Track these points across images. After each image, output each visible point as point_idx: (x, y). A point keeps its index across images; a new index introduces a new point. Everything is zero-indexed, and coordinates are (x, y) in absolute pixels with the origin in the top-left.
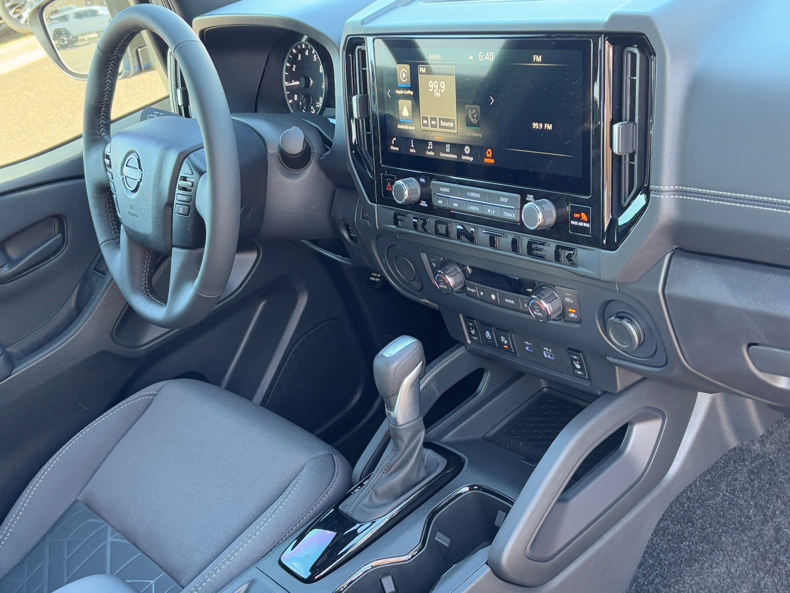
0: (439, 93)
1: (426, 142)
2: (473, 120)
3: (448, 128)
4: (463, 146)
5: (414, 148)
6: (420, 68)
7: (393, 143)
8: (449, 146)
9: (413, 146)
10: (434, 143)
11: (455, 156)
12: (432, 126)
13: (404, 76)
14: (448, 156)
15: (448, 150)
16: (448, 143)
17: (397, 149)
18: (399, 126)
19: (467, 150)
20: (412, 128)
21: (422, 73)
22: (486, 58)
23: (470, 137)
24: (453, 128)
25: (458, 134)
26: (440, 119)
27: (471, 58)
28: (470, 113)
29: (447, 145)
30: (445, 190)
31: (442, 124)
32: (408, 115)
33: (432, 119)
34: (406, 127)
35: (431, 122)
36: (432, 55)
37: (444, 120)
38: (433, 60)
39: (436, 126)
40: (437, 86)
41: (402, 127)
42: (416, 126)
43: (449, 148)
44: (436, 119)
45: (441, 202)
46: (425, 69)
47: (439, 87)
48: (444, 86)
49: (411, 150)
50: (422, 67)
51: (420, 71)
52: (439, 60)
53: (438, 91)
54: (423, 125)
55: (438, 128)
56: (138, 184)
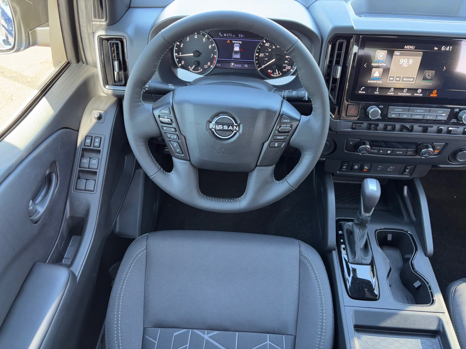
0: (407, 65)
1: (390, 88)
2: (428, 78)
3: (409, 81)
4: (418, 89)
5: (378, 92)
7: (361, 89)
8: (407, 89)
9: (377, 91)
10: (395, 89)
11: (410, 94)
12: (396, 80)
13: (381, 56)
14: (404, 94)
16: (406, 88)
17: (364, 92)
18: (369, 81)
19: (420, 91)
20: (381, 82)
21: (396, 55)
22: (447, 49)
23: (424, 85)
24: (413, 81)
25: (415, 84)
27: (436, 49)
28: (427, 74)
29: (405, 89)
30: (398, 110)
31: (404, 79)
32: (379, 75)
33: (397, 77)
34: (375, 82)
35: (396, 78)
36: (407, 46)
37: (406, 78)
38: (407, 49)
39: (399, 81)
40: (406, 62)
41: (372, 82)
42: (383, 81)
43: (406, 91)
44: (400, 77)
45: (394, 116)
46: (399, 53)
47: (408, 62)
48: (412, 62)
49: (375, 93)
50: (397, 52)
51: (396, 53)
52: (412, 49)
53: (406, 64)
54: (390, 80)
55: (401, 82)
56: (235, 133)
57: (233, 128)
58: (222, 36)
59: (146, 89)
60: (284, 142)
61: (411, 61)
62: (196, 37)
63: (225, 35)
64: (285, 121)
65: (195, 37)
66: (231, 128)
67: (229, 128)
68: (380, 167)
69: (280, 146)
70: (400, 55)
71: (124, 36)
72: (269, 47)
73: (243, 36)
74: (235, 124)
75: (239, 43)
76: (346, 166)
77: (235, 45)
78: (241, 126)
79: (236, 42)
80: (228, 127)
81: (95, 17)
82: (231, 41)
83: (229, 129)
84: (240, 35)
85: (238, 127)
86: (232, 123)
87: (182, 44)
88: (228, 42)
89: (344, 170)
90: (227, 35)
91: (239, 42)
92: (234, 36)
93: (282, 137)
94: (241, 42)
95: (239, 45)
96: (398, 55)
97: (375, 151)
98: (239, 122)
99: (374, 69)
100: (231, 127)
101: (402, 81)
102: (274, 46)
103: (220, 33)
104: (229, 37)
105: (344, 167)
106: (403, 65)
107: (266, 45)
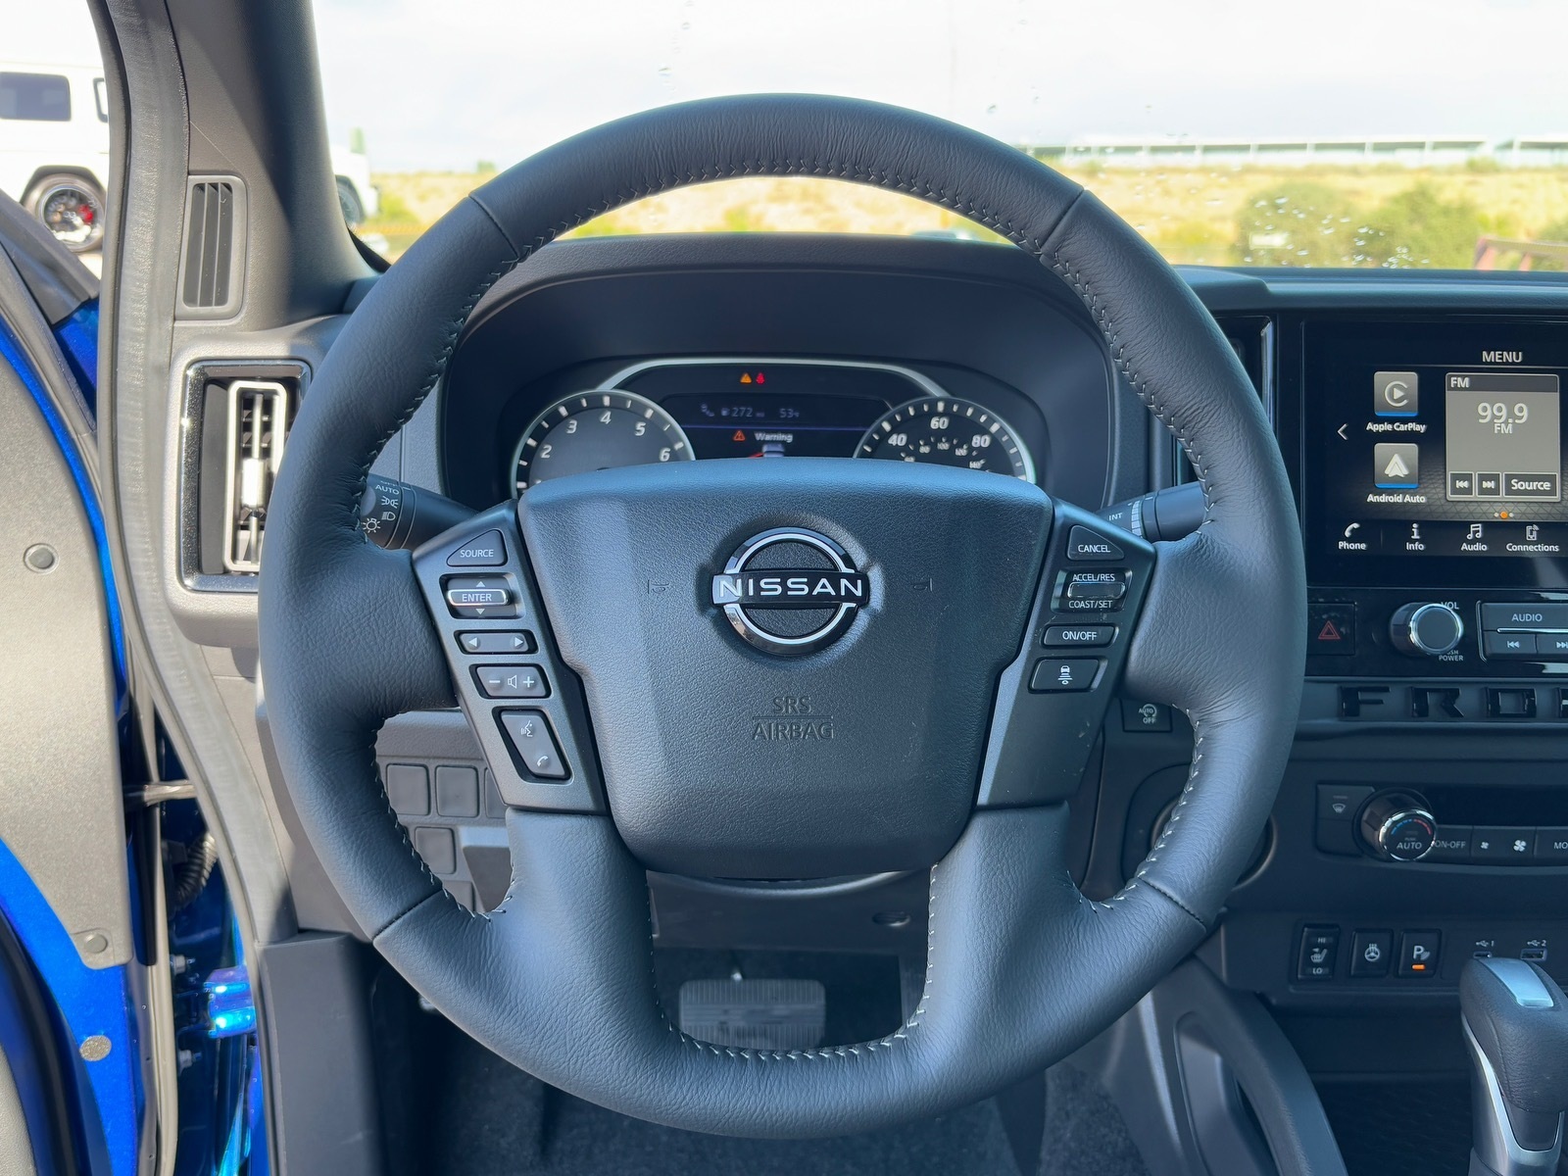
0: (1510, 426)
1: (1465, 526)
3: (1537, 492)
5: (1420, 541)
6: (1452, 379)
7: (1347, 534)
8: (1536, 528)
9: (1415, 536)
10: (1489, 526)
12: (1483, 491)
13: (1398, 394)
14: (1531, 548)
15: (1533, 537)
17: (1363, 546)
18: (1371, 498)
20: (1420, 499)
21: (1456, 388)
24: (1552, 492)
25: (1564, 503)
26: (1509, 478)
29: (1529, 528)
30: (1527, 617)
31: (1517, 485)
32: (1406, 472)
33: (1483, 478)
34: (1398, 499)
35: (1480, 484)
36: (1492, 353)
37: (1522, 478)
38: (1496, 363)
39: (1496, 491)
40: (1504, 413)
41: (1384, 499)
42: (1429, 495)
43: (1535, 533)
44: (1495, 478)
45: (1517, 644)
46: (1467, 379)
47: (1511, 414)
48: (1525, 413)
49: (1409, 546)
50: (1458, 376)
51: (1453, 383)
52: (1513, 363)
53: (1506, 423)
54: (1456, 491)
55: (1502, 495)
56: (851, 615)
57: (837, 588)
58: (712, 415)
59: (385, 516)
60: (1099, 658)
61: (1522, 410)
62: (608, 421)
63: (724, 413)
64: (1086, 548)
65: (602, 420)
66: (824, 586)
67: (818, 590)
68: (1484, 944)
69: (1085, 686)
70: (1473, 388)
71: (306, 357)
72: (905, 448)
73: (797, 414)
74: (844, 569)
75: (783, 443)
76: (1325, 951)
77: (765, 448)
78: (876, 576)
79: (768, 437)
80: (812, 585)
81: (190, 299)
82: (750, 435)
83: (815, 593)
84: (787, 411)
85: (859, 582)
86: (829, 565)
87: (549, 448)
88: (739, 436)
89: (1319, 971)
90: (732, 411)
91: (781, 437)
92: (759, 414)
93: (1089, 635)
94: (789, 438)
95: (780, 448)
96: (1465, 389)
97: (1457, 844)
98: (860, 558)
99: (1380, 448)
100: (824, 581)
101: (1509, 491)
102: (925, 445)
103: (704, 408)
104: (741, 421)
105: (1317, 958)
106: (1496, 428)
107: (894, 443)
